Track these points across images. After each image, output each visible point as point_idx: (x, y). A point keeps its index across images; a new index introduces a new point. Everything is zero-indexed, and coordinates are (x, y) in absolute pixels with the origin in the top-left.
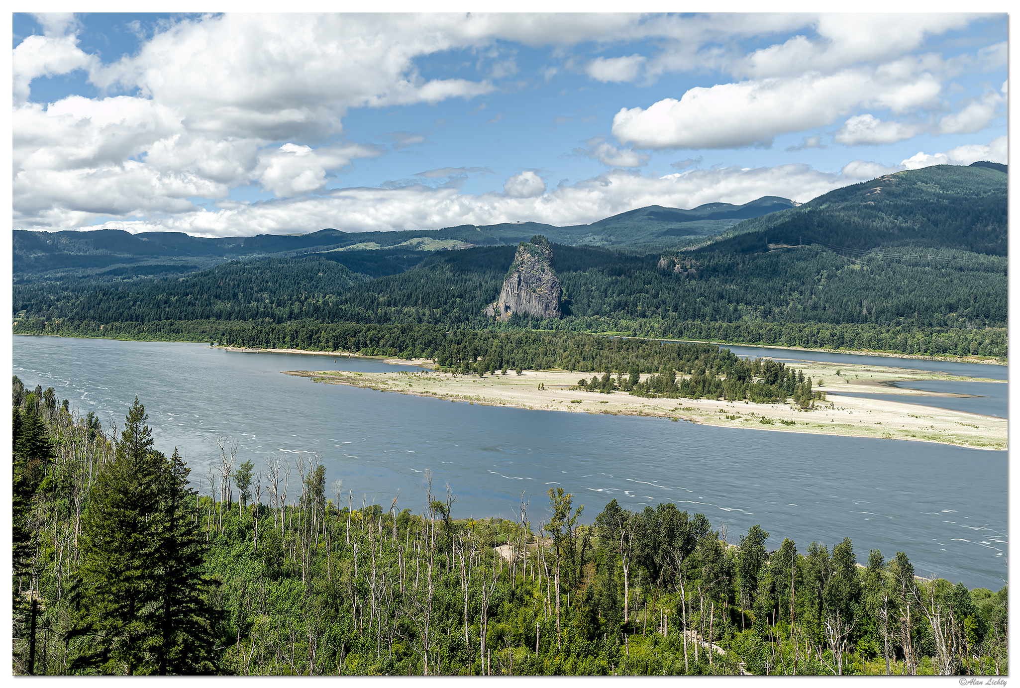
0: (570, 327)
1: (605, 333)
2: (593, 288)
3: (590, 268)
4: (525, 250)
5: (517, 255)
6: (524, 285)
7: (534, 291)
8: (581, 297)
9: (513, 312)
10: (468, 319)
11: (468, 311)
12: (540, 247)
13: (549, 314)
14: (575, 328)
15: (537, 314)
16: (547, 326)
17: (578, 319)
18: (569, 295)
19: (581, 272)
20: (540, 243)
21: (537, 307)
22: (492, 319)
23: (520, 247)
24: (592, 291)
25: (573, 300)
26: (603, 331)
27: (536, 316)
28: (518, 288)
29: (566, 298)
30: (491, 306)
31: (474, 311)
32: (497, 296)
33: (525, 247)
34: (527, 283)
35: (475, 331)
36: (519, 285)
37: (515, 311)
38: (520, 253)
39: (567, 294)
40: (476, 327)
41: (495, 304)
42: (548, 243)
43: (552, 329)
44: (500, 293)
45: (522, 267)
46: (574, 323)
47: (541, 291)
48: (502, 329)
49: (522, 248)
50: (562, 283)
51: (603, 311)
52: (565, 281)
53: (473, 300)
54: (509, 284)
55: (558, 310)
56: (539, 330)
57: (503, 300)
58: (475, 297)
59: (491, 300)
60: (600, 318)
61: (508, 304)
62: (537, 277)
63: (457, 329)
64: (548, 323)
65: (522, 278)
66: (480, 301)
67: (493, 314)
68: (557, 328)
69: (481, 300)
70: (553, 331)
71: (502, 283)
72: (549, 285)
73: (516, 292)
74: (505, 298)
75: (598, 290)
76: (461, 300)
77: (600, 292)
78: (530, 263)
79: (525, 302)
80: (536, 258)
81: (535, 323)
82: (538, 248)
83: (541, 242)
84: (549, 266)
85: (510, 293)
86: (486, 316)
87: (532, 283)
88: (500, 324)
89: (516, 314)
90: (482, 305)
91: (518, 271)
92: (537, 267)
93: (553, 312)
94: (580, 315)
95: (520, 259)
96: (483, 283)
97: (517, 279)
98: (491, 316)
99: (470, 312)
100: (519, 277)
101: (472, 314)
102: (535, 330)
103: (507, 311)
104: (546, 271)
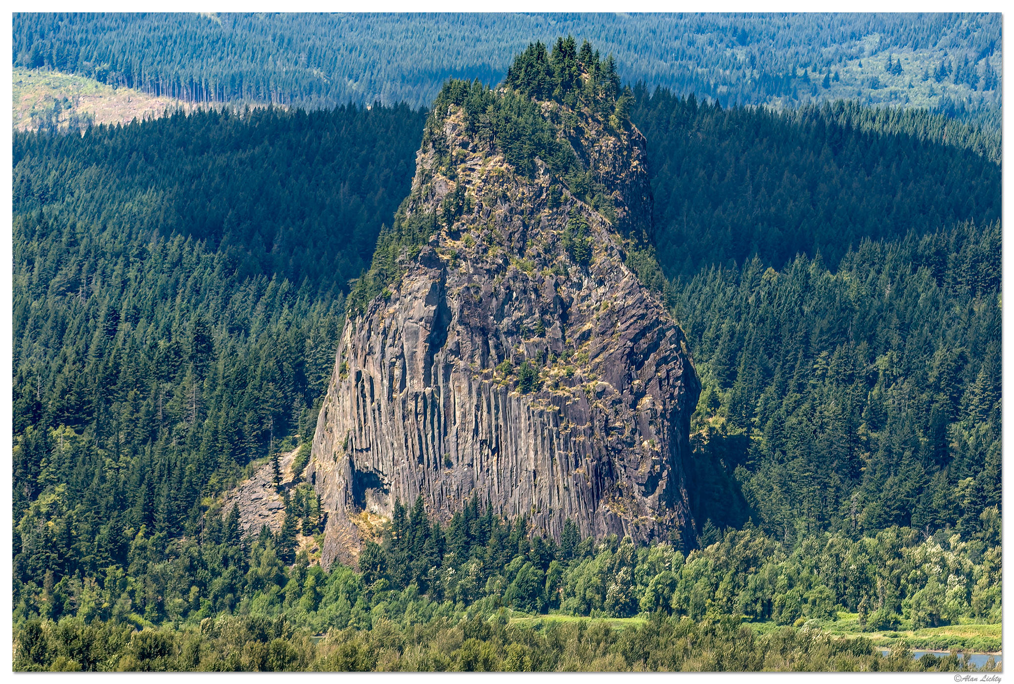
0: (743, 597)
1: (946, 633)
2: (882, 362)
3: (866, 245)
4: (472, 129)
5: (425, 159)
6: (467, 347)
7: (529, 383)
8: (810, 417)
9: (400, 511)
10: (120, 555)
11: (121, 503)
12: (565, 112)
13: (617, 524)
14: (768, 606)
15: (544, 524)
16: (602, 591)
17: (789, 548)
18: (734, 407)
19: (812, 268)
20: (567, 86)
21: (544, 479)
22: (269, 553)
23: (444, 114)
24: (871, 380)
25: (757, 436)
26: (935, 621)
27: (534, 531)
28: (429, 361)
29: (717, 421)
30: (265, 472)
31: (162, 503)
32: (299, 411)
33: (473, 114)
34: (484, 331)
35: (167, 627)
36: (436, 342)
37: (409, 501)
38: (441, 152)
39: (726, 396)
40: (174, 602)
41: (289, 459)
42: (616, 89)
43: (631, 608)
44: (321, 392)
45: (455, 235)
46: (765, 572)
47: (570, 379)
48: (329, 609)
49: (457, 117)
50: (698, 330)
51: (937, 501)
52: (713, 319)
53: (153, 436)
54: (376, 340)
55: (670, 498)
56: (551, 617)
57: (338, 438)
58: (170, 420)
59: (264, 438)
60: (918, 540)
61: (365, 463)
62: (547, 297)
63: (56, 612)
64: (607, 574)
65: (454, 305)
66: (196, 441)
67: (277, 523)
68: (661, 603)
69: (206, 436)
70: (639, 621)
71: (334, 334)
72: (617, 346)
73: (416, 385)
74: (350, 424)
75: (907, 373)
76: (85, 439)
77: (922, 384)
78: (501, 210)
79: (469, 447)
80: (543, 180)
81: (531, 572)
82: (555, 117)
83: (571, 83)
84: (621, 227)
85: (382, 391)
86: (234, 533)
87: (516, 330)
88: (320, 580)
89: (419, 519)
90: (208, 466)
91: (431, 261)
92: (545, 236)
93: (639, 510)
94: (800, 524)
95: (443, 186)
96: (219, 335)
97: (421, 309)
98: (266, 532)
99: (136, 512)
100: (438, 294)
101: (149, 519)
102: (530, 620)
103: (359, 503)
104: (599, 259)
